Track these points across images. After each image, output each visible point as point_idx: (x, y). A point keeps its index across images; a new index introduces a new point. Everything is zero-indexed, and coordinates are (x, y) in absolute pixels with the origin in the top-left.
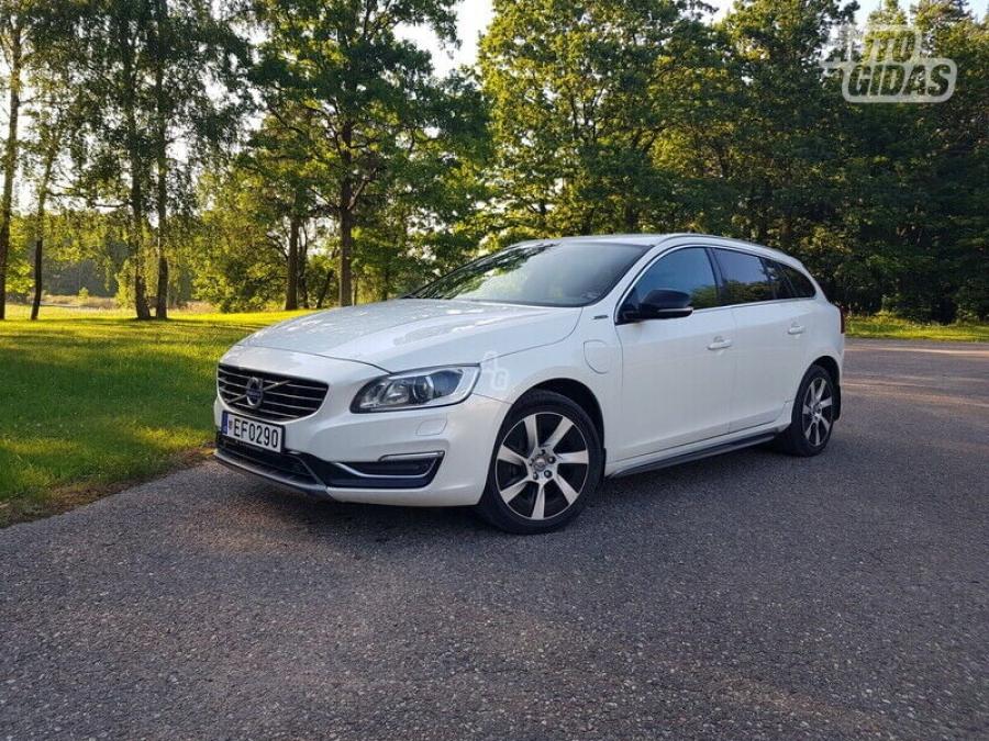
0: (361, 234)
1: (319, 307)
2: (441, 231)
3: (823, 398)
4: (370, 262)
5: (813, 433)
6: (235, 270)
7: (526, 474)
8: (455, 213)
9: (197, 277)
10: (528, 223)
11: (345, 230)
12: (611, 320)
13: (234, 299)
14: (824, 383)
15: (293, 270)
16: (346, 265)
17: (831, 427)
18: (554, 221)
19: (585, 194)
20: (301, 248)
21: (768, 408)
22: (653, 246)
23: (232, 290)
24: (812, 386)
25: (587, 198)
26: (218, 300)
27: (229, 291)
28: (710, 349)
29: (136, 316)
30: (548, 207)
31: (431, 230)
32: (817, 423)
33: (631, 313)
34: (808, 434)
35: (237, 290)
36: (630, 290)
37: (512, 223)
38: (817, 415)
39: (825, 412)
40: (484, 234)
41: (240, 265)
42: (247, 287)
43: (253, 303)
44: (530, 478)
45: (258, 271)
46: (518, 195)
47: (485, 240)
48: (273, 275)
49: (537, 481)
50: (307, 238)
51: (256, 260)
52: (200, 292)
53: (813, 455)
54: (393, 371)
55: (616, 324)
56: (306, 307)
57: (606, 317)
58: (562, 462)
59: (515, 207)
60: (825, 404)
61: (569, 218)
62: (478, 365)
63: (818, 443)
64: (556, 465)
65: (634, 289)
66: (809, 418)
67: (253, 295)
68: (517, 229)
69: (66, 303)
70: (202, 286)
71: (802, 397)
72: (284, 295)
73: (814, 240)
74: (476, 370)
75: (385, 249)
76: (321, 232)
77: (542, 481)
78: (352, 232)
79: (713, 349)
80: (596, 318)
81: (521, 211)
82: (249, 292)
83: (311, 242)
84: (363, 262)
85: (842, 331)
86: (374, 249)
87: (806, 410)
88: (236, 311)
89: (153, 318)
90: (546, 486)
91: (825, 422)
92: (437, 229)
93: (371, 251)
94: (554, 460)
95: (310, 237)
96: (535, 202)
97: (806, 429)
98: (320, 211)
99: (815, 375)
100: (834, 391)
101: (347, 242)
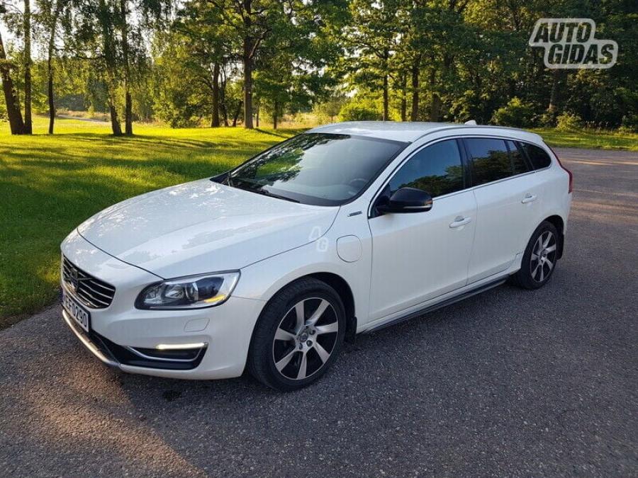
0: (258, 75)
1: (234, 125)
2: (313, 73)
3: (548, 246)
4: (265, 95)
5: (538, 273)
6: (179, 99)
7: (294, 347)
8: (323, 60)
9: (154, 104)
10: (375, 65)
11: (247, 73)
12: (364, 215)
13: (179, 118)
14: (550, 234)
15: (216, 98)
16: (249, 97)
17: (554, 266)
18: (393, 64)
19: (415, 44)
20: (222, 83)
21: (502, 261)
22: (410, 143)
23: (178, 113)
24: (540, 238)
25: (416, 48)
26: (169, 119)
27: (176, 113)
28: (451, 227)
29: (112, 133)
30: (390, 53)
31: (306, 72)
32: (542, 265)
33: (383, 206)
34: (534, 275)
35: (180, 112)
36: (384, 186)
37: (365, 65)
38: (543, 258)
39: (550, 256)
40: (344, 73)
41: (182, 95)
42: (187, 110)
43: (192, 121)
44: (297, 349)
45: (194, 100)
46: (369, 44)
47: (346, 77)
48: (205, 102)
49: (302, 350)
50: (225, 76)
51: (192, 92)
52: (158, 113)
53: (537, 288)
54: (166, 278)
55: (369, 218)
56: (227, 125)
57: (360, 213)
58: (320, 333)
59: (367, 53)
60: (549, 250)
61: (403, 62)
62: (238, 271)
63: (542, 279)
64: (315, 336)
65: (388, 185)
66: (536, 262)
67: (191, 115)
68: (367, 70)
69: (80, 116)
70: (159, 110)
71: (532, 246)
72: (211, 116)
73: (577, 76)
74: (238, 274)
75: (275, 86)
76: (235, 72)
77: (306, 349)
78: (252, 74)
79: (454, 227)
80: (351, 215)
81: (371, 56)
82: (188, 114)
83: (229, 79)
84: (259, 95)
85: (570, 191)
86: (267, 87)
87: (533, 257)
88: (181, 127)
89: (123, 135)
90: (308, 354)
91: (549, 263)
92: (310, 71)
93: (264, 87)
94: (314, 332)
95: (228, 75)
96: (381, 50)
97: (533, 271)
98: (233, 58)
99: (544, 230)
100: (559, 240)
101: (248, 81)
